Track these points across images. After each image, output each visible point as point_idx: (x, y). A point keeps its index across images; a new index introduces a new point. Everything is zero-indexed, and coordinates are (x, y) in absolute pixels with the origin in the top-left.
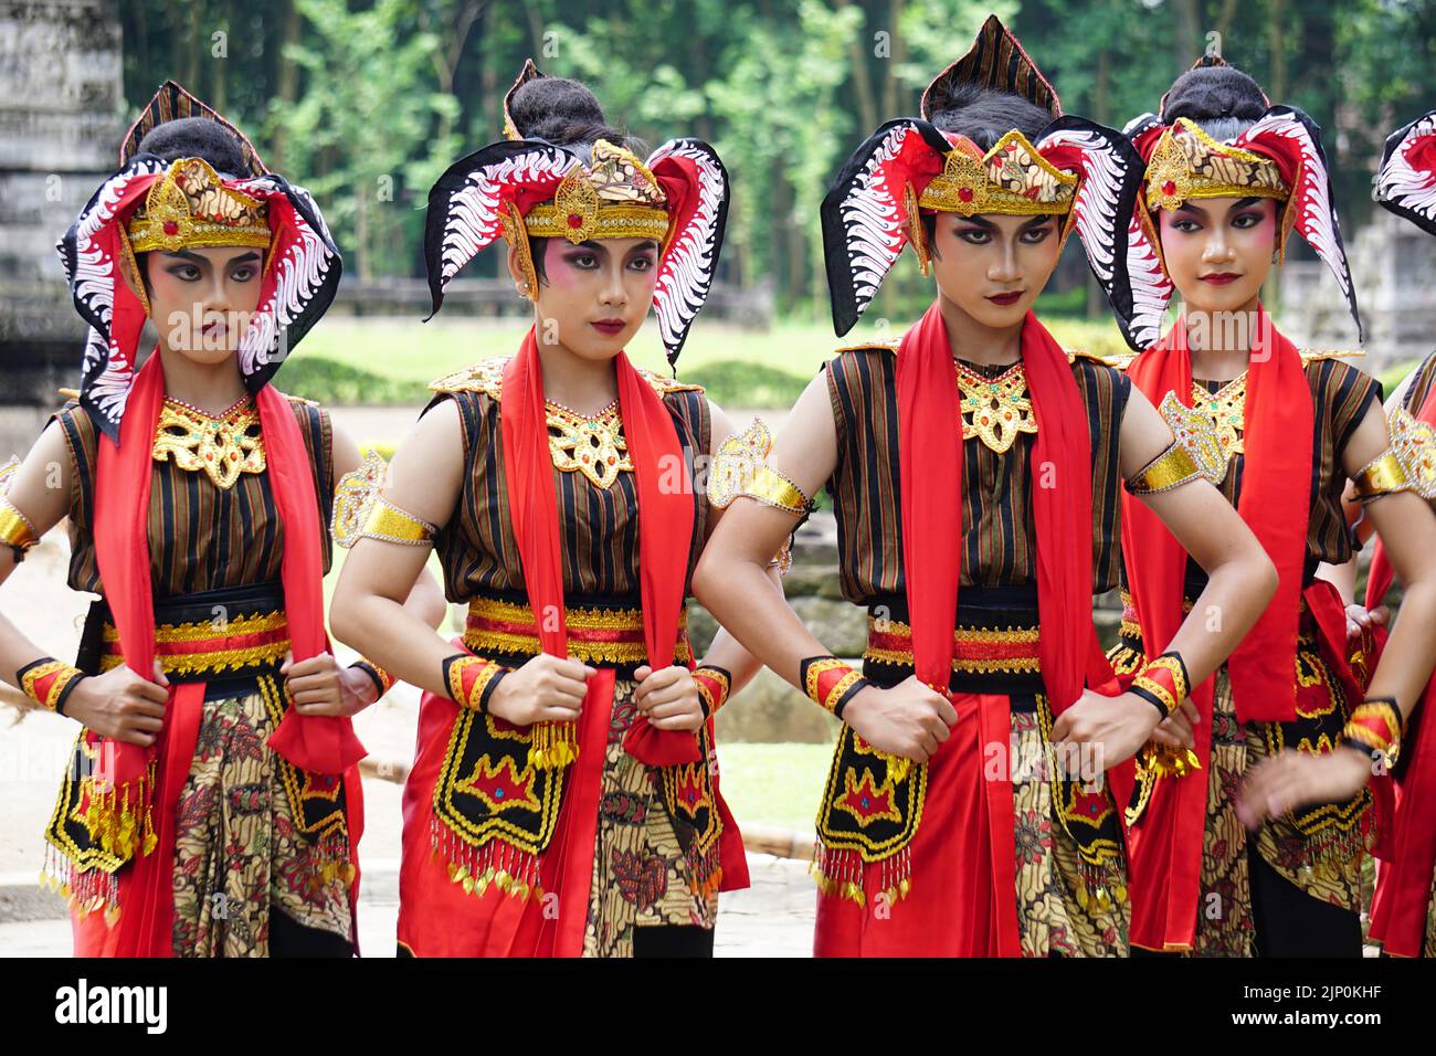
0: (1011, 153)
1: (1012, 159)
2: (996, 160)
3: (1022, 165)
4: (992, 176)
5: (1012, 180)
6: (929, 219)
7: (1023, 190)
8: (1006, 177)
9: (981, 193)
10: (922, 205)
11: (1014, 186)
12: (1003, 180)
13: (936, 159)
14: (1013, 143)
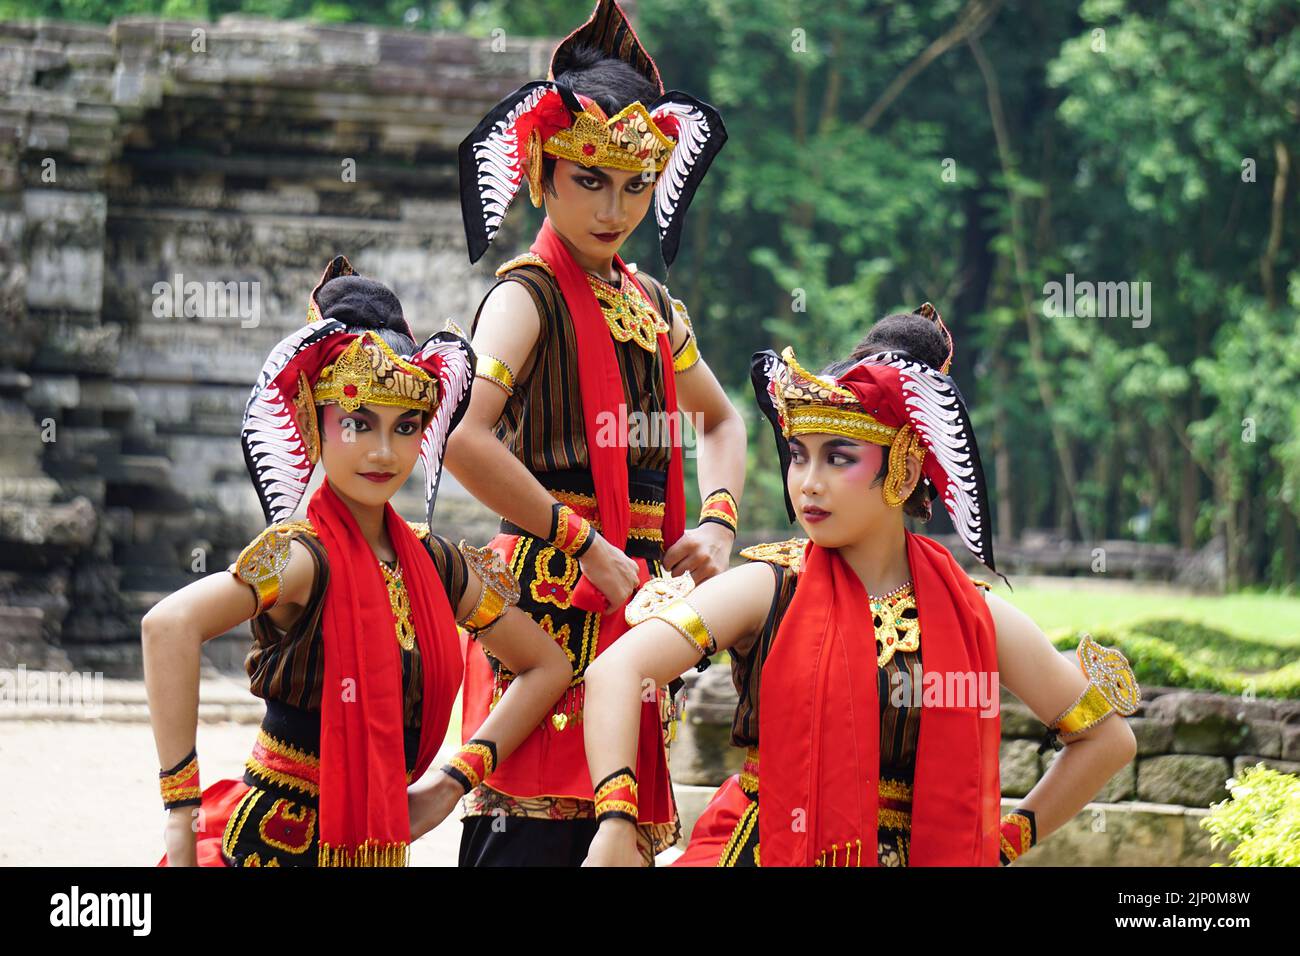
0: (632, 121)
1: (631, 126)
2: (619, 125)
3: (639, 132)
4: (614, 138)
5: (629, 143)
6: (549, 163)
7: (637, 152)
8: (625, 140)
9: (602, 149)
10: (546, 150)
11: (631, 147)
12: (622, 142)
13: (567, 117)
14: (635, 113)
